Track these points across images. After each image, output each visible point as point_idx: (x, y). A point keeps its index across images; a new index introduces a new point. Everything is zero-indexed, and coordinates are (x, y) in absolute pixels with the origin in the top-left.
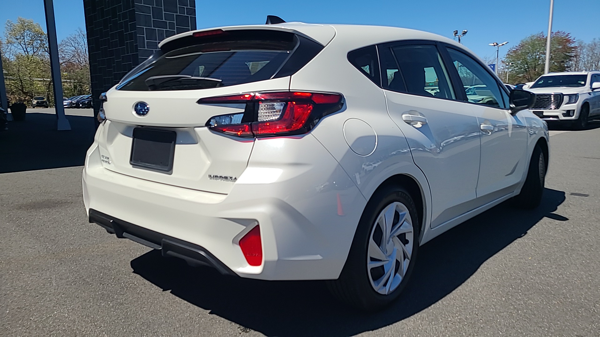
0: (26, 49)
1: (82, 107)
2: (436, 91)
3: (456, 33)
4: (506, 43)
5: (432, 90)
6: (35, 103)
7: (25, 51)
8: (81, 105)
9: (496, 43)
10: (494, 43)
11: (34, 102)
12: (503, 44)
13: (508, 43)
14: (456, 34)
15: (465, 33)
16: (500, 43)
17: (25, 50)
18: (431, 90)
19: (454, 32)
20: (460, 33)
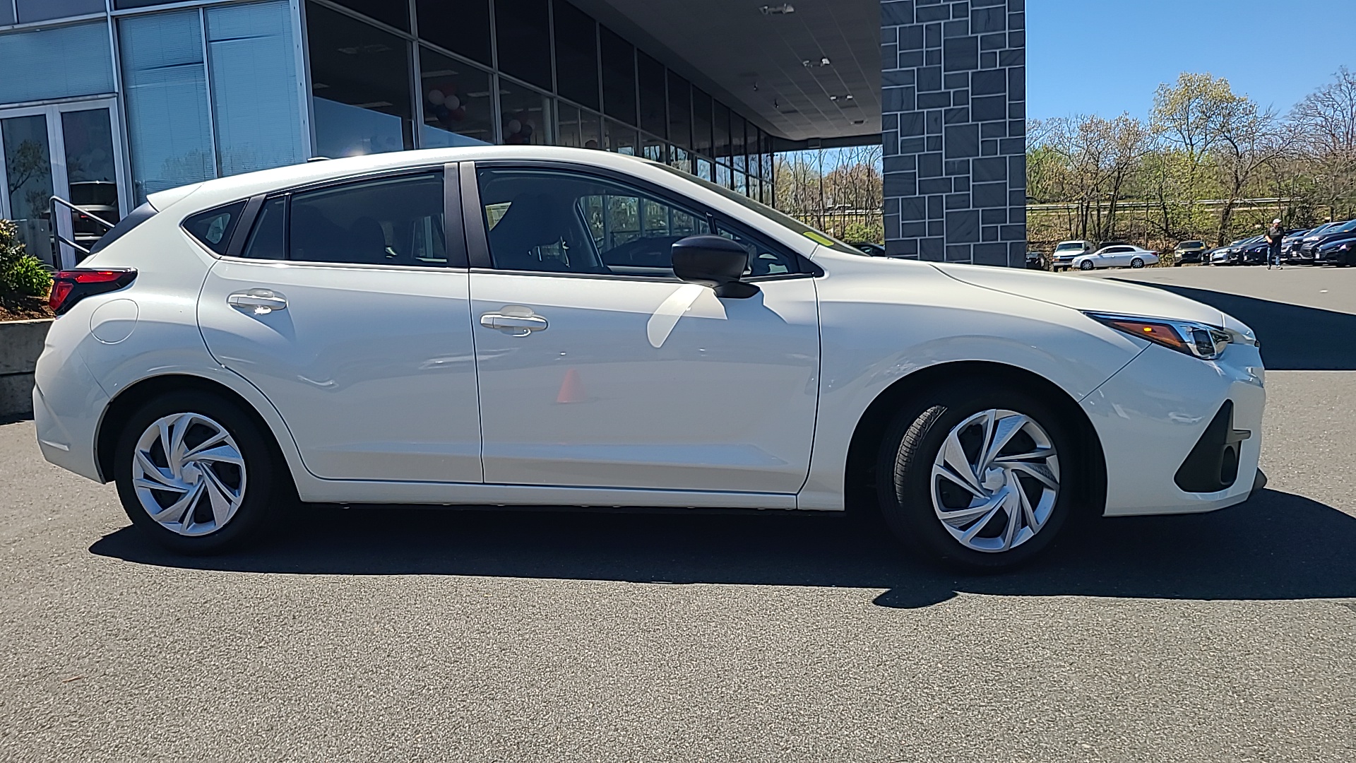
0: (1191, 139)
1: (1248, 261)
6: (1179, 255)
7: (1186, 144)
8: (1245, 258)
11: (1178, 253)
17: (1188, 141)
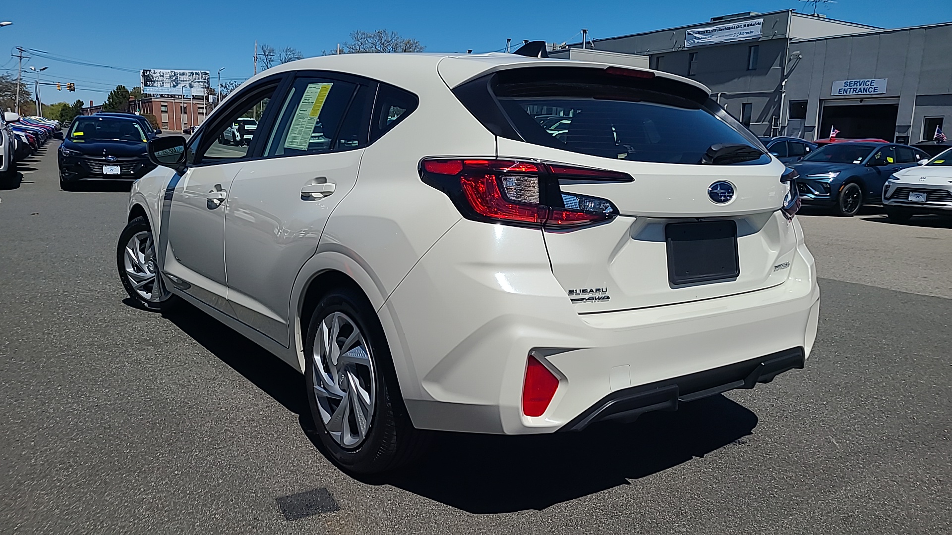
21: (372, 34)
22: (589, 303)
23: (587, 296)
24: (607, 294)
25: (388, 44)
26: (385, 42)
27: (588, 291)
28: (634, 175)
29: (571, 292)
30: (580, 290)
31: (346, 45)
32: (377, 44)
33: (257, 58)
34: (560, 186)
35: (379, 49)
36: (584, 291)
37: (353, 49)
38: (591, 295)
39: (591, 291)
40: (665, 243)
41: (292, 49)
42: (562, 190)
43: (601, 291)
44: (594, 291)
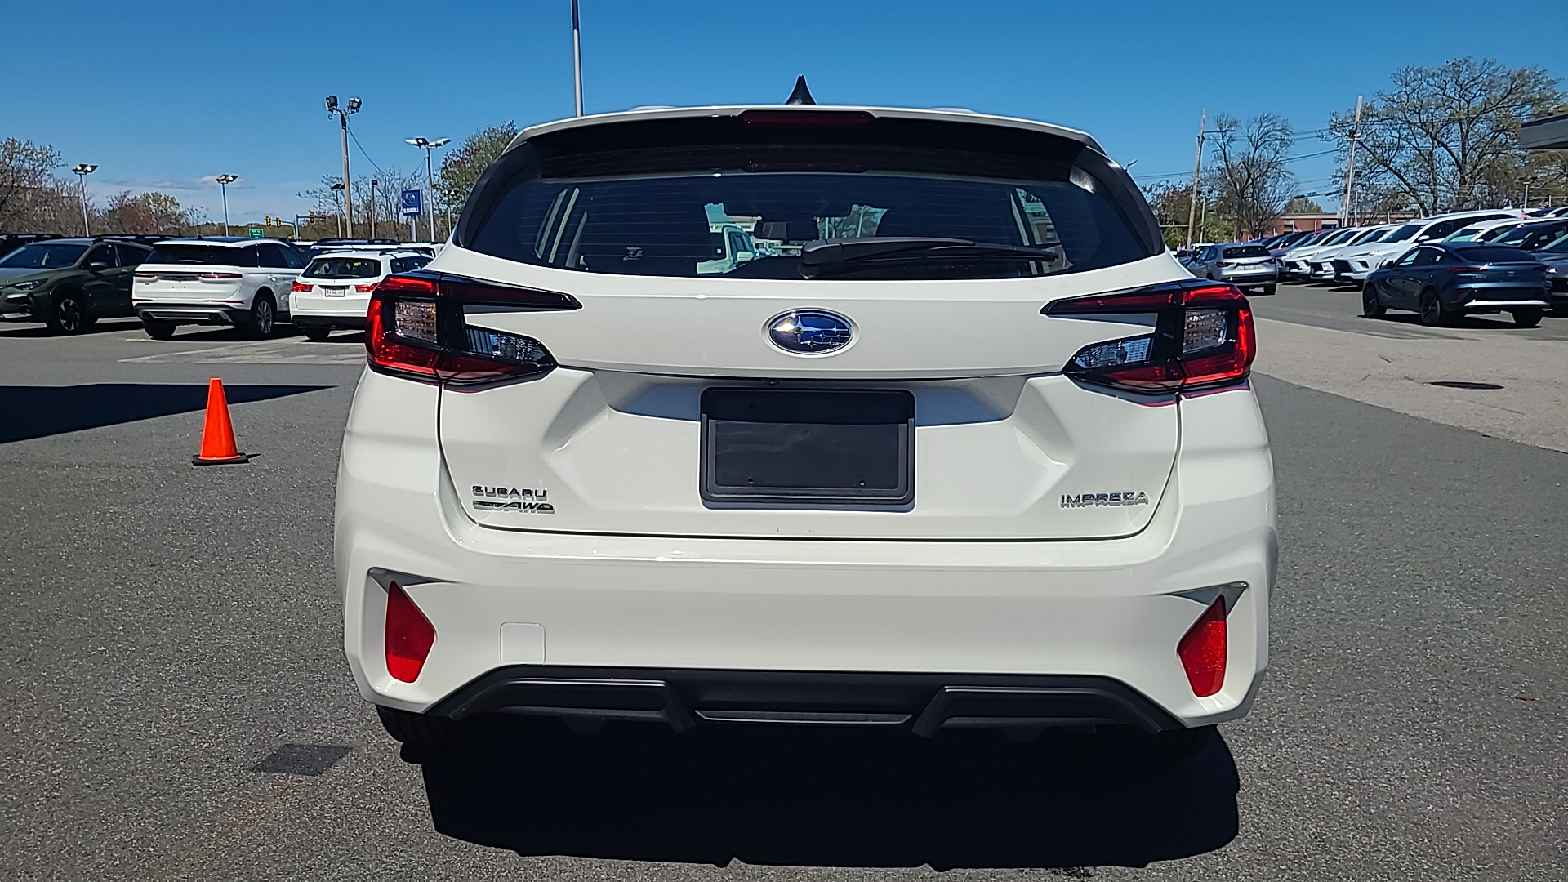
2: (392, 255)
3: (333, 103)
4: (445, 143)
5: (383, 252)
9: (423, 140)
10: (417, 139)
12: (439, 142)
13: (449, 141)
14: (332, 105)
15: (355, 108)
16: (432, 141)
18: (379, 252)
19: (327, 99)
20: (343, 105)
21: (1439, 69)
22: (514, 512)
23: (509, 501)
24: (548, 501)
25: (1472, 83)
26: (1467, 81)
27: (509, 492)
28: (579, 297)
29: (478, 489)
30: (494, 489)
31: (1380, 95)
32: (1448, 86)
33: (1203, 138)
34: (466, 316)
35: (1452, 95)
36: (502, 491)
37: (1394, 101)
38: (516, 499)
39: (515, 491)
40: (699, 423)
41: (1271, 117)
42: (467, 323)
43: (534, 494)
44: (521, 493)
